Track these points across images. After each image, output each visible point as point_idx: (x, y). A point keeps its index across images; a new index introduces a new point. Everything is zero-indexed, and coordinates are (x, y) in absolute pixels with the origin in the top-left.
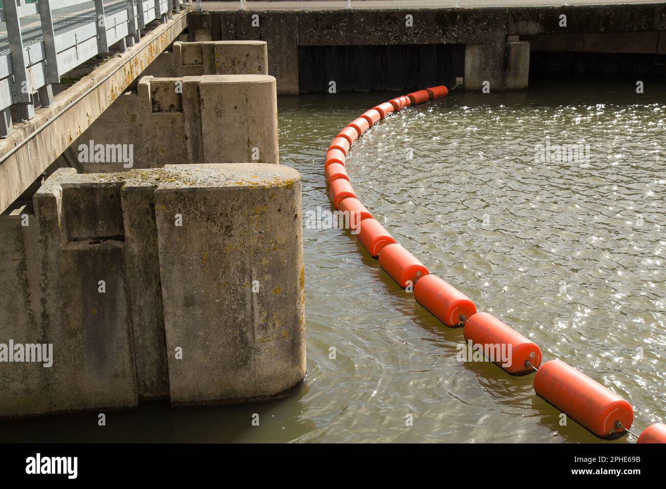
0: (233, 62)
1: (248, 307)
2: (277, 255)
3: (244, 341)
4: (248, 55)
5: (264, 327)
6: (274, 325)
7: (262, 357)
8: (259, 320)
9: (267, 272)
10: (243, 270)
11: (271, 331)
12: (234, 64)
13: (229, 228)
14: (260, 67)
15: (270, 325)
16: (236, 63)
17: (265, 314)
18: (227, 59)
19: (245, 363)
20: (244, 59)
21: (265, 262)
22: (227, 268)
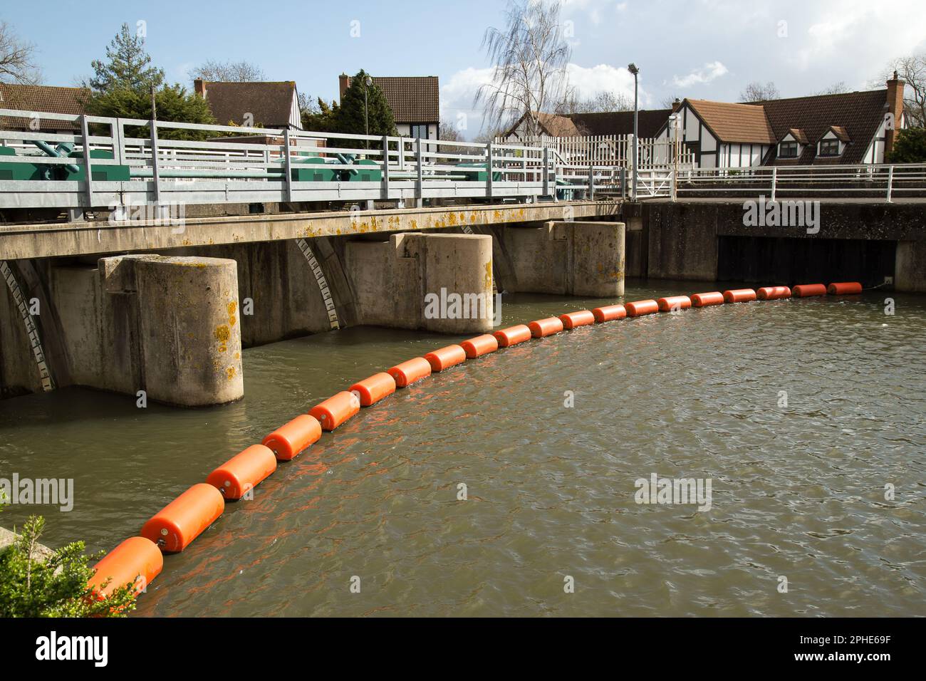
0: (588, 238)
1: (176, 342)
2: (190, 311)
3: (175, 365)
4: (600, 233)
5: (183, 358)
6: (189, 357)
7: (183, 378)
8: (181, 353)
9: (184, 321)
10: (172, 317)
11: (187, 361)
12: (588, 241)
13: (166, 289)
14: (610, 244)
15: (187, 357)
16: (590, 240)
17: (183, 349)
18: (583, 236)
19: (176, 380)
20: (597, 236)
21: (182, 314)
22: (166, 314)
